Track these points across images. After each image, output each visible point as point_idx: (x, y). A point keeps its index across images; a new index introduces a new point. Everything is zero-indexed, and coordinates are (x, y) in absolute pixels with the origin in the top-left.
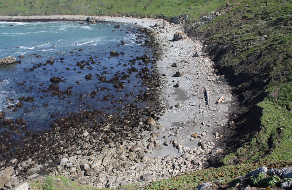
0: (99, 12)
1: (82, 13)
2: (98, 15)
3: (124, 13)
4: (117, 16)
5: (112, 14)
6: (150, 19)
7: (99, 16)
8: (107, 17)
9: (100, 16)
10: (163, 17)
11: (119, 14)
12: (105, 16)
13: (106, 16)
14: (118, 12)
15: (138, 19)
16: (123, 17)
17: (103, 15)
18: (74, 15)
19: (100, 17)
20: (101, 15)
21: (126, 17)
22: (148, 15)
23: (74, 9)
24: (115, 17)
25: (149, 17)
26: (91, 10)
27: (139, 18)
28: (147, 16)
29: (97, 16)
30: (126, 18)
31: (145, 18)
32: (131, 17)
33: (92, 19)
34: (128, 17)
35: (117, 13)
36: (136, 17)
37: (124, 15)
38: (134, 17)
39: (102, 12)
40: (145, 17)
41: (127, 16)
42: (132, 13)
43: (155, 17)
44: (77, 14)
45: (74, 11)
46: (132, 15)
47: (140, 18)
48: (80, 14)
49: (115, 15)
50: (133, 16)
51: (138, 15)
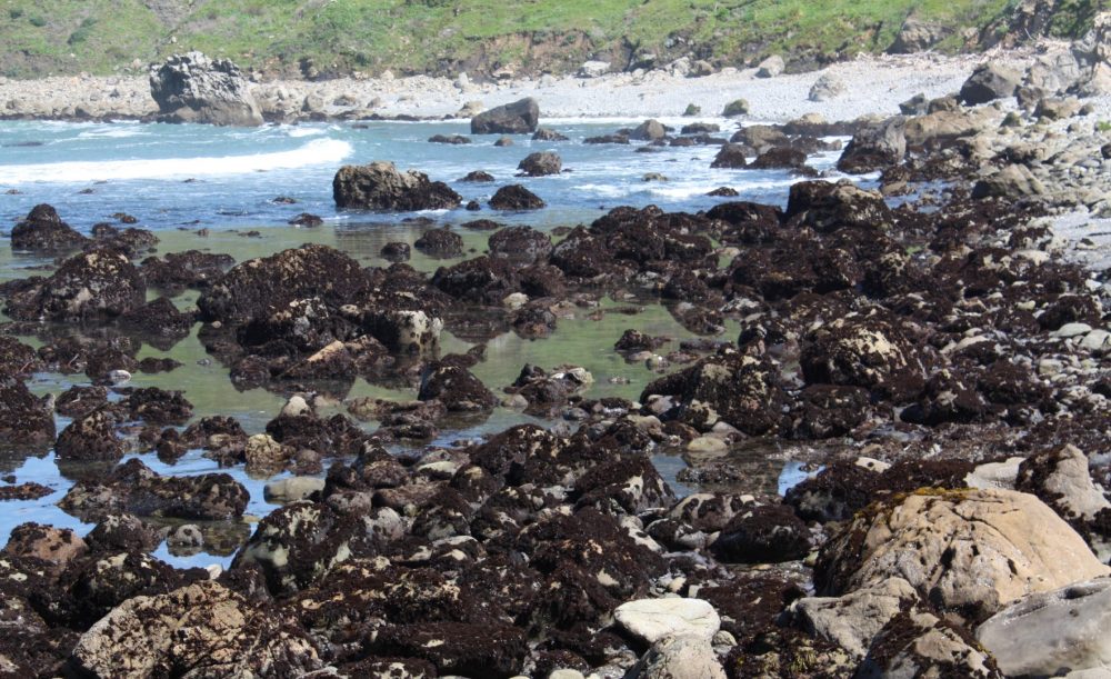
0: (316, 38)
1: (121, 57)
2: (305, 66)
3: (597, 33)
4: (521, 74)
5: (461, 54)
6: (907, 59)
7: (309, 78)
8: (407, 80)
9: (321, 77)
10: (1062, 16)
11: (538, 51)
12: (376, 75)
13: (389, 74)
14: (534, 23)
15: (764, 74)
16: (582, 74)
17: (356, 63)
18: (36, 73)
19: (319, 85)
20: (335, 61)
21: (628, 69)
22: (878, 28)
23: (38, 13)
24: (494, 81)
25: (899, 47)
26: (226, 21)
27: (774, 63)
28: (866, 35)
29: (285, 76)
30: (627, 77)
31: (843, 58)
32: (683, 62)
33: (219, 76)
34: (648, 66)
35: (515, 41)
36: (739, 63)
37: (595, 58)
38: (719, 66)
39: (344, 39)
40: (844, 56)
41: (632, 58)
42: (686, 23)
43: (971, 31)
44: (65, 68)
45: (35, 38)
46: (697, 39)
47: (792, 67)
48: (99, 69)
49: (497, 65)
50: (703, 52)
51: (759, 42)
